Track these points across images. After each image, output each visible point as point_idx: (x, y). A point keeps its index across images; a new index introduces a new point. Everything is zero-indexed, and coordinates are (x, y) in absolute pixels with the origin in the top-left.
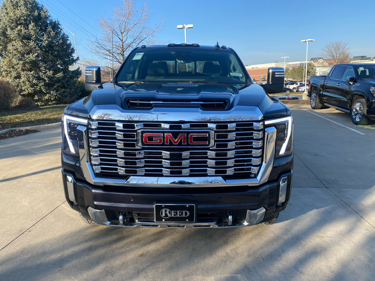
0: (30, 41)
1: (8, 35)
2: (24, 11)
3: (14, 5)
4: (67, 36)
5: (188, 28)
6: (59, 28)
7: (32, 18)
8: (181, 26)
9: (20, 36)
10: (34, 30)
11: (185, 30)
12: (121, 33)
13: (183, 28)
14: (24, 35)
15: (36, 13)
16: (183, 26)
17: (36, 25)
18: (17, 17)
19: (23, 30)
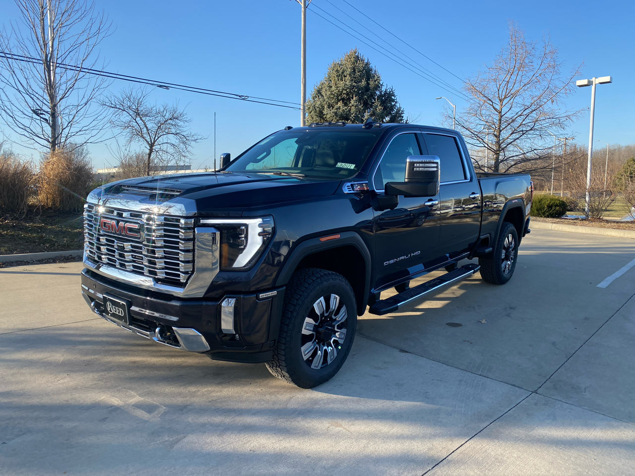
0: (348, 121)
1: (324, 115)
2: (347, 83)
3: (340, 75)
4: (402, 111)
5: (601, 83)
6: (393, 101)
7: (356, 90)
8: (585, 82)
9: (337, 116)
10: (356, 106)
11: (593, 87)
12: (500, 100)
13: (590, 84)
14: (341, 115)
15: (363, 83)
16: (589, 82)
17: (359, 100)
18: (339, 91)
19: (341, 107)
